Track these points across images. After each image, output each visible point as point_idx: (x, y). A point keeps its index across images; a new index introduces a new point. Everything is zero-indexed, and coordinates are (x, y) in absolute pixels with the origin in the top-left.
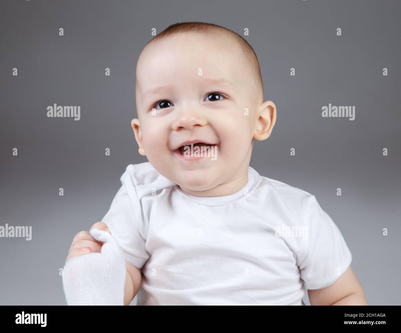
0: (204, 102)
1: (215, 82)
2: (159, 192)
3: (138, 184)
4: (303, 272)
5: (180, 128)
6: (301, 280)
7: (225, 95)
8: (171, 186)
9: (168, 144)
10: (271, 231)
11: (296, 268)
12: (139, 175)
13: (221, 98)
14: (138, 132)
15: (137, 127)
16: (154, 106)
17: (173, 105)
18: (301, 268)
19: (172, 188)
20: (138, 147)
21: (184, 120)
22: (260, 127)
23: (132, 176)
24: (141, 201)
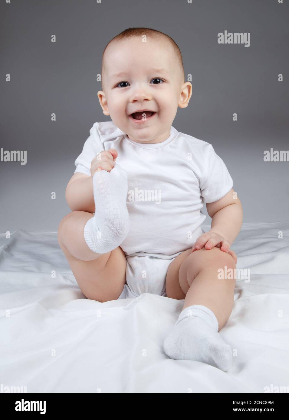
0: (151, 84)
1: (158, 71)
2: (114, 139)
3: (102, 134)
4: (203, 192)
5: (135, 101)
6: (201, 197)
7: (164, 80)
8: (122, 136)
9: (126, 111)
10: (184, 165)
11: (199, 189)
12: (102, 129)
13: (161, 82)
14: (102, 99)
15: (101, 96)
16: (117, 86)
17: (130, 85)
18: (202, 190)
19: (123, 137)
20: (102, 111)
21: (137, 95)
22: (182, 99)
23: (98, 129)
24: (103, 144)
